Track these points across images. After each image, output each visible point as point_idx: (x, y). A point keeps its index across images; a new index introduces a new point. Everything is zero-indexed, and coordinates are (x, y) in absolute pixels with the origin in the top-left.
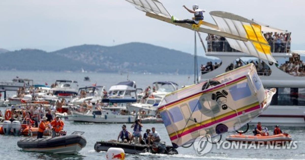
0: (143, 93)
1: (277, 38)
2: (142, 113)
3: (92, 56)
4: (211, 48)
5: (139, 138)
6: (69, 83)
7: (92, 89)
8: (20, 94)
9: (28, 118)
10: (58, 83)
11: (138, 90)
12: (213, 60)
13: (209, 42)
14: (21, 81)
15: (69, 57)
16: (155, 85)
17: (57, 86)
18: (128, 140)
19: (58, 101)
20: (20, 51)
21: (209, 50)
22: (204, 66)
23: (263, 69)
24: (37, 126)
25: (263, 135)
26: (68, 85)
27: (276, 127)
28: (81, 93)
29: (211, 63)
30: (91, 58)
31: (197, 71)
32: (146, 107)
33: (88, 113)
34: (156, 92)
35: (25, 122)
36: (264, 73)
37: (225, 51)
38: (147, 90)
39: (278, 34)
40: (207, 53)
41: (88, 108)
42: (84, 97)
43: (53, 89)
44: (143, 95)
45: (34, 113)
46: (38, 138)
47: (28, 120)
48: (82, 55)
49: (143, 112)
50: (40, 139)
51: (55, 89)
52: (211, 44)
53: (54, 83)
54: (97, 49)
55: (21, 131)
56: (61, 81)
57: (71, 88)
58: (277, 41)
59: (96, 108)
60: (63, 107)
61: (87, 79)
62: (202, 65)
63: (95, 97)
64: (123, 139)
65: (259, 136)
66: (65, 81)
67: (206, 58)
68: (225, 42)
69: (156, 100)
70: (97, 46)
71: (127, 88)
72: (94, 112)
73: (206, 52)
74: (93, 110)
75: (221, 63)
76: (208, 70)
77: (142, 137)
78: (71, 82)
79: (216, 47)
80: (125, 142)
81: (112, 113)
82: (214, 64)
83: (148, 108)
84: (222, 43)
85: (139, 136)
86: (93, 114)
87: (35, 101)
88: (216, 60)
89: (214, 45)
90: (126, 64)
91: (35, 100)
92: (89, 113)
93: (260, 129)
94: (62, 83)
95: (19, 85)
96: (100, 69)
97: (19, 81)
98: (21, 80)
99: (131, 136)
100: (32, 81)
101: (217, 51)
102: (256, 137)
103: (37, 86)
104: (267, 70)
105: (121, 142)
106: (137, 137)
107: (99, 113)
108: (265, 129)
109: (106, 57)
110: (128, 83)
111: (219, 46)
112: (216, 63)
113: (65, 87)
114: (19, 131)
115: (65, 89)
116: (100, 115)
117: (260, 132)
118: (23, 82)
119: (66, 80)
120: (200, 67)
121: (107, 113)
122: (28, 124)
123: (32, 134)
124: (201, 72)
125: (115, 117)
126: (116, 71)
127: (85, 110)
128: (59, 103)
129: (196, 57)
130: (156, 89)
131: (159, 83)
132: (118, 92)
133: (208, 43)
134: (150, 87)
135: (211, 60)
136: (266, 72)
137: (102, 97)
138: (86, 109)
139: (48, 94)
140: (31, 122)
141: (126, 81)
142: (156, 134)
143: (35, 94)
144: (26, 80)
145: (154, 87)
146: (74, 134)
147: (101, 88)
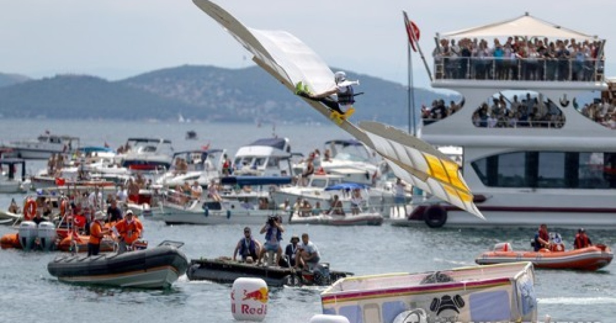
0: (303, 164)
1: (576, 51)
2: (302, 205)
3: (199, 89)
4: (442, 72)
5: (276, 255)
6: (154, 144)
7: (200, 155)
8: (54, 168)
9: (70, 217)
10: (132, 143)
11: (294, 158)
12: (446, 97)
13: (438, 59)
14: (54, 140)
15: (153, 90)
16: (328, 147)
17: (129, 151)
18: (255, 258)
19: (130, 180)
20: (53, 79)
21: (438, 76)
22: (427, 109)
23: (549, 114)
24: (88, 234)
25: (553, 249)
26: (153, 149)
27: (580, 231)
28: (177, 163)
29: (442, 102)
30: (198, 94)
31: (414, 119)
32: (309, 193)
33: (193, 206)
34: (331, 162)
35: (64, 224)
36: (549, 123)
37: (470, 78)
38: (312, 157)
39: (580, 44)
40: (435, 81)
41: (192, 196)
42: (184, 173)
43: (121, 156)
44: (304, 166)
45: (83, 206)
46: (89, 255)
47: (70, 220)
48: (179, 87)
49: (306, 203)
50: (93, 257)
51: (127, 156)
52: (442, 65)
53: (124, 144)
54: (211, 75)
55: (57, 244)
56: (139, 140)
57: (157, 154)
58: (576, 57)
59: (209, 196)
60: (141, 191)
61: (192, 135)
62: (424, 107)
63: (205, 172)
64: (244, 257)
65: (545, 251)
66: (146, 141)
67: (433, 94)
68: (470, 60)
69: (330, 178)
70: (210, 69)
71: (273, 153)
72: (205, 204)
73: (431, 79)
74: (204, 200)
75: (463, 103)
76: (435, 117)
77: (283, 253)
78: (158, 141)
79: (452, 70)
80: (250, 262)
81: (242, 205)
82: (448, 104)
83: (314, 196)
84: (464, 62)
85: (277, 250)
86: (203, 208)
87: (84, 182)
88: (452, 96)
89: (449, 66)
90: (270, 104)
91: (86, 179)
92: (196, 207)
93: (546, 238)
94: (140, 143)
95: (51, 149)
96: (217, 116)
97: (52, 140)
98: (56, 138)
99: (261, 249)
100: (78, 139)
101: (455, 77)
102: (540, 253)
103: (88, 151)
104: (556, 117)
105: (240, 262)
106: (272, 252)
107: (216, 206)
108: (557, 237)
109: (229, 91)
110: (273, 143)
111: (460, 67)
112: (452, 103)
113: (146, 153)
114: (53, 243)
115: (147, 156)
116: (218, 211)
117: (547, 243)
118: (59, 142)
119: (149, 137)
120: (421, 112)
121: (233, 207)
122: (70, 228)
123: (77, 248)
124: (422, 120)
125: (248, 214)
126: (249, 120)
127: (188, 201)
128: (132, 184)
129: (410, 90)
130: (331, 154)
131: (338, 142)
132: (254, 160)
133: (436, 62)
134: (318, 152)
135: (443, 95)
136: (554, 120)
137: (219, 172)
138: (190, 198)
139: (110, 166)
140: (75, 224)
141: (271, 137)
142: (310, 248)
143: (86, 167)
144: (66, 138)
145: (328, 151)
146: (163, 247)
147: (219, 153)
